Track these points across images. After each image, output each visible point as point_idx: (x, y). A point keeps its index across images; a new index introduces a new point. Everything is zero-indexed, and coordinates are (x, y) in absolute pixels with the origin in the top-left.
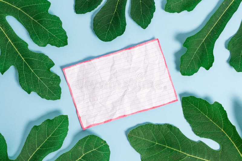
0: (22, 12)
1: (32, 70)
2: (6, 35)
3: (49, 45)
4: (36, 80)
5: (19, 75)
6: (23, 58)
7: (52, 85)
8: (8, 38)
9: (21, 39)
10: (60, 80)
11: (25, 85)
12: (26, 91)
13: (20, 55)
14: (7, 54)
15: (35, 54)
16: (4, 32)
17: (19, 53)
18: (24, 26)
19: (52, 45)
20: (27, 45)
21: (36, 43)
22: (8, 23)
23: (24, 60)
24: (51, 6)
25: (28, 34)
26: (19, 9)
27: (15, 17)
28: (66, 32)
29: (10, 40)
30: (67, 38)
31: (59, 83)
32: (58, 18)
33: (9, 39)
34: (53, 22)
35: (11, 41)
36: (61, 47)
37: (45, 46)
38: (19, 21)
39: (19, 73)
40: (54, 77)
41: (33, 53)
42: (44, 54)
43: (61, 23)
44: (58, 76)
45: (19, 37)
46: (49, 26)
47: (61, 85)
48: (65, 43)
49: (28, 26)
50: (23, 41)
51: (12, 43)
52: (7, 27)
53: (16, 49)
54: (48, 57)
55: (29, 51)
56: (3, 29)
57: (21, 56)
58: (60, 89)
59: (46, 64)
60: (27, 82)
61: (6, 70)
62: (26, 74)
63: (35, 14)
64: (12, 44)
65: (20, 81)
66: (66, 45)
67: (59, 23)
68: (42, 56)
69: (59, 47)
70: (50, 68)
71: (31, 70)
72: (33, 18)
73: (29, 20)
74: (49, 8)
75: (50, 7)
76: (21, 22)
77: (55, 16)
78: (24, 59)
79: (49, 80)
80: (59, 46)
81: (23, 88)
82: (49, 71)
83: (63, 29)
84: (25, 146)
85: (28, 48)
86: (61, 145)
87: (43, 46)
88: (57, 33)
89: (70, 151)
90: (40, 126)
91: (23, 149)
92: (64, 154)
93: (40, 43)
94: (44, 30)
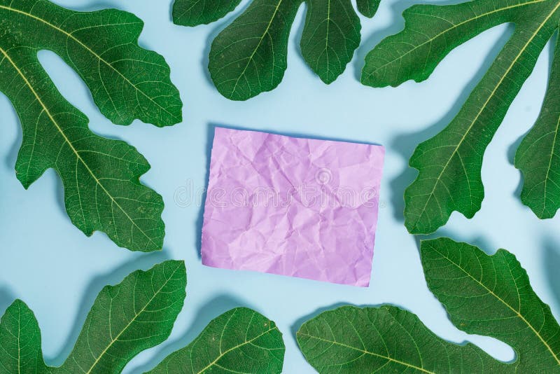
0: (75, 41)
1: (97, 180)
2: (36, 94)
3: (137, 122)
4: (106, 204)
5: (66, 190)
6: (76, 152)
7: (143, 216)
8: (42, 103)
9: (72, 107)
10: (163, 204)
11: (79, 215)
12: (80, 229)
13: (70, 143)
14: (38, 141)
15: (105, 141)
16: (32, 88)
17: (67, 140)
18: (80, 75)
19: (145, 121)
20: (86, 120)
21: (108, 117)
22: (42, 68)
23: (78, 156)
24: (144, 28)
25: (89, 95)
26: (69, 35)
27: (59, 53)
28: (178, 91)
29: (45, 108)
30: (181, 105)
31: (160, 213)
32: (161, 59)
33: (43, 106)
34: (148, 66)
35: (47, 111)
36: (165, 127)
37: (127, 123)
38: (67, 63)
39: (65, 185)
40: (148, 197)
41: (101, 140)
42: (125, 142)
43: (168, 70)
44: (159, 195)
45: (67, 102)
46: (138, 77)
47: (165, 216)
48: (176, 117)
49: (89, 76)
50: (77, 111)
51: (50, 115)
52: (39, 76)
53: (60, 130)
54: (134, 148)
55: (90, 133)
56: (29, 80)
57: (71, 146)
58: (162, 225)
59: (131, 165)
60: (83, 207)
61: (36, 179)
62: (81, 190)
63: (105, 48)
64: (51, 117)
65: (67, 206)
66: (179, 122)
67: (162, 69)
68: (122, 147)
69: (162, 127)
70: (140, 176)
71: (93, 179)
72: (101, 57)
73: (93, 61)
74: (139, 33)
75: (143, 31)
76: (72, 67)
77: (153, 53)
78: (78, 153)
79: (136, 205)
80: (160, 123)
81: (75, 223)
82: (137, 181)
83: (171, 84)
84: (82, 333)
85: (87, 127)
86: (169, 332)
87: (124, 125)
88: (159, 94)
89: (190, 346)
90: (118, 286)
91: (79, 342)
92: (176, 352)
93: (117, 115)
94: (126, 86)
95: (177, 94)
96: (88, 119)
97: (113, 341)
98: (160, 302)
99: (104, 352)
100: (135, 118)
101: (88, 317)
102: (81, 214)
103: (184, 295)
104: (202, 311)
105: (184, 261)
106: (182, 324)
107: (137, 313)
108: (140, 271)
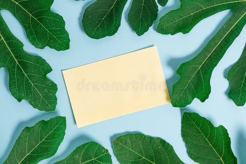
0: (19, 6)
1: (26, 75)
3: (47, 48)
4: (29, 87)
5: (10, 79)
6: (16, 60)
8: (1, 36)
9: (16, 38)
10: (57, 88)
11: (15, 91)
12: (16, 98)
13: (13, 56)
15: (31, 56)
17: (12, 54)
18: (21, 23)
19: (51, 47)
20: (22, 45)
21: (33, 44)
22: (2, 19)
23: (17, 63)
26: (17, 3)
27: (12, 12)
29: (3, 38)
30: (69, 40)
31: (56, 92)
34: (55, 21)
35: (4, 40)
36: (61, 51)
37: (42, 48)
38: (15, 17)
39: (10, 76)
40: (50, 85)
41: (29, 55)
42: (41, 57)
44: (55, 84)
45: (14, 36)
46: (50, 26)
47: (57, 95)
48: (67, 47)
49: (25, 23)
50: (18, 40)
52: (1, 22)
53: (9, 49)
54: (45, 60)
55: (24, 52)
58: (56, 99)
59: (43, 68)
60: (18, 87)
62: (17, 79)
63: (34, 11)
64: (5, 42)
65: (10, 86)
66: (68, 49)
67: (61, 22)
68: (39, 59)
69: (59, 51)
70: (47, 74)
71: (24, 74)
72: (32, 15)
73: (27, 17)
75: (53, 4)
76: (17, 19)
77: (58, 15)
79: (44, 88)
80: (58, 49)
81: (13, 95)
82: (45, 77)
83: (65, 30)
84: (13, 150)
85: (23, 49)
86: (56, 151)
87: (41, 49)
88: (59, 35)
89: (65, 159)
90: (32, 127)
91: (11, 154)
92: (58, 162)
93: (38, 44)
94: (43, 30)
95: (68, 35)
96: (23, 45)
97: (28, 154)
98: (52, 137)
99: (23, 159)
100: (46, 46)
101: (16, 142)
102: (17, 91)
103: (64, 134)
104: (72, 142)
105: (65, 117)
106: (62, 148)
107: (41, 141)
108: (43, 121)
